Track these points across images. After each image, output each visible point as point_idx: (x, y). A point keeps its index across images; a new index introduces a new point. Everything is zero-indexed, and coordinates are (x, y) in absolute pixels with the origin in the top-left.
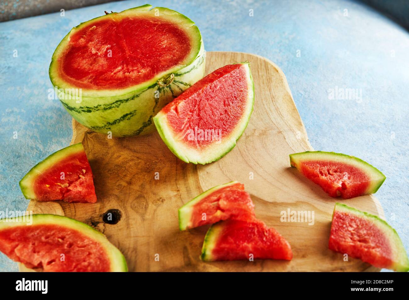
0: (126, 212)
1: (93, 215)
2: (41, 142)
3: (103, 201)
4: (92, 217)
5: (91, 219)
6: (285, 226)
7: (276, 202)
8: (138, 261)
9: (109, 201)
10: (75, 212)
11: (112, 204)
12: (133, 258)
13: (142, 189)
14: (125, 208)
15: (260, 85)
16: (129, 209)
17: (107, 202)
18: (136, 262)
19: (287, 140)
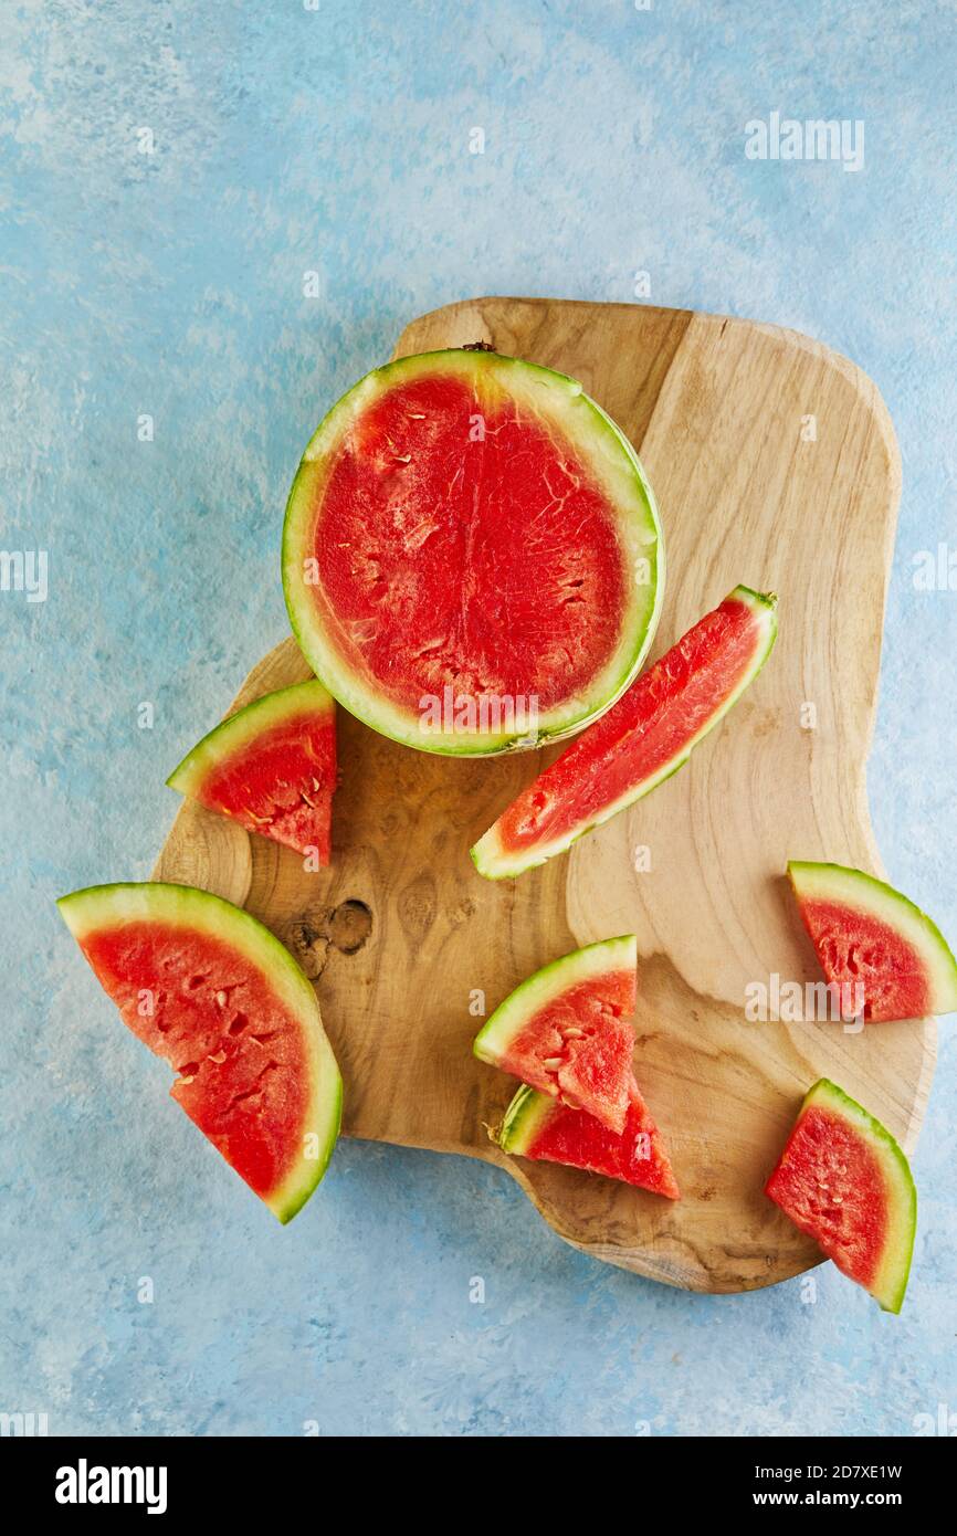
0: (382, 922)
1: (311, 906)
2: (265, 465)
3: (342, 861)
4: (309, 910)
5: (304, 917)
6: (702, 1084)
7: (710, 997)
8: (370, 1095)
9: (357, 867)
10: (276, 880)
11: (359, 884)
12: (362, 1080)
13: (436, 854)
14: (384, 904)
15: (823, 521)
16: (392, 914)
17: (351, 871)
18: (365, 1093)
19: (814, 767)
